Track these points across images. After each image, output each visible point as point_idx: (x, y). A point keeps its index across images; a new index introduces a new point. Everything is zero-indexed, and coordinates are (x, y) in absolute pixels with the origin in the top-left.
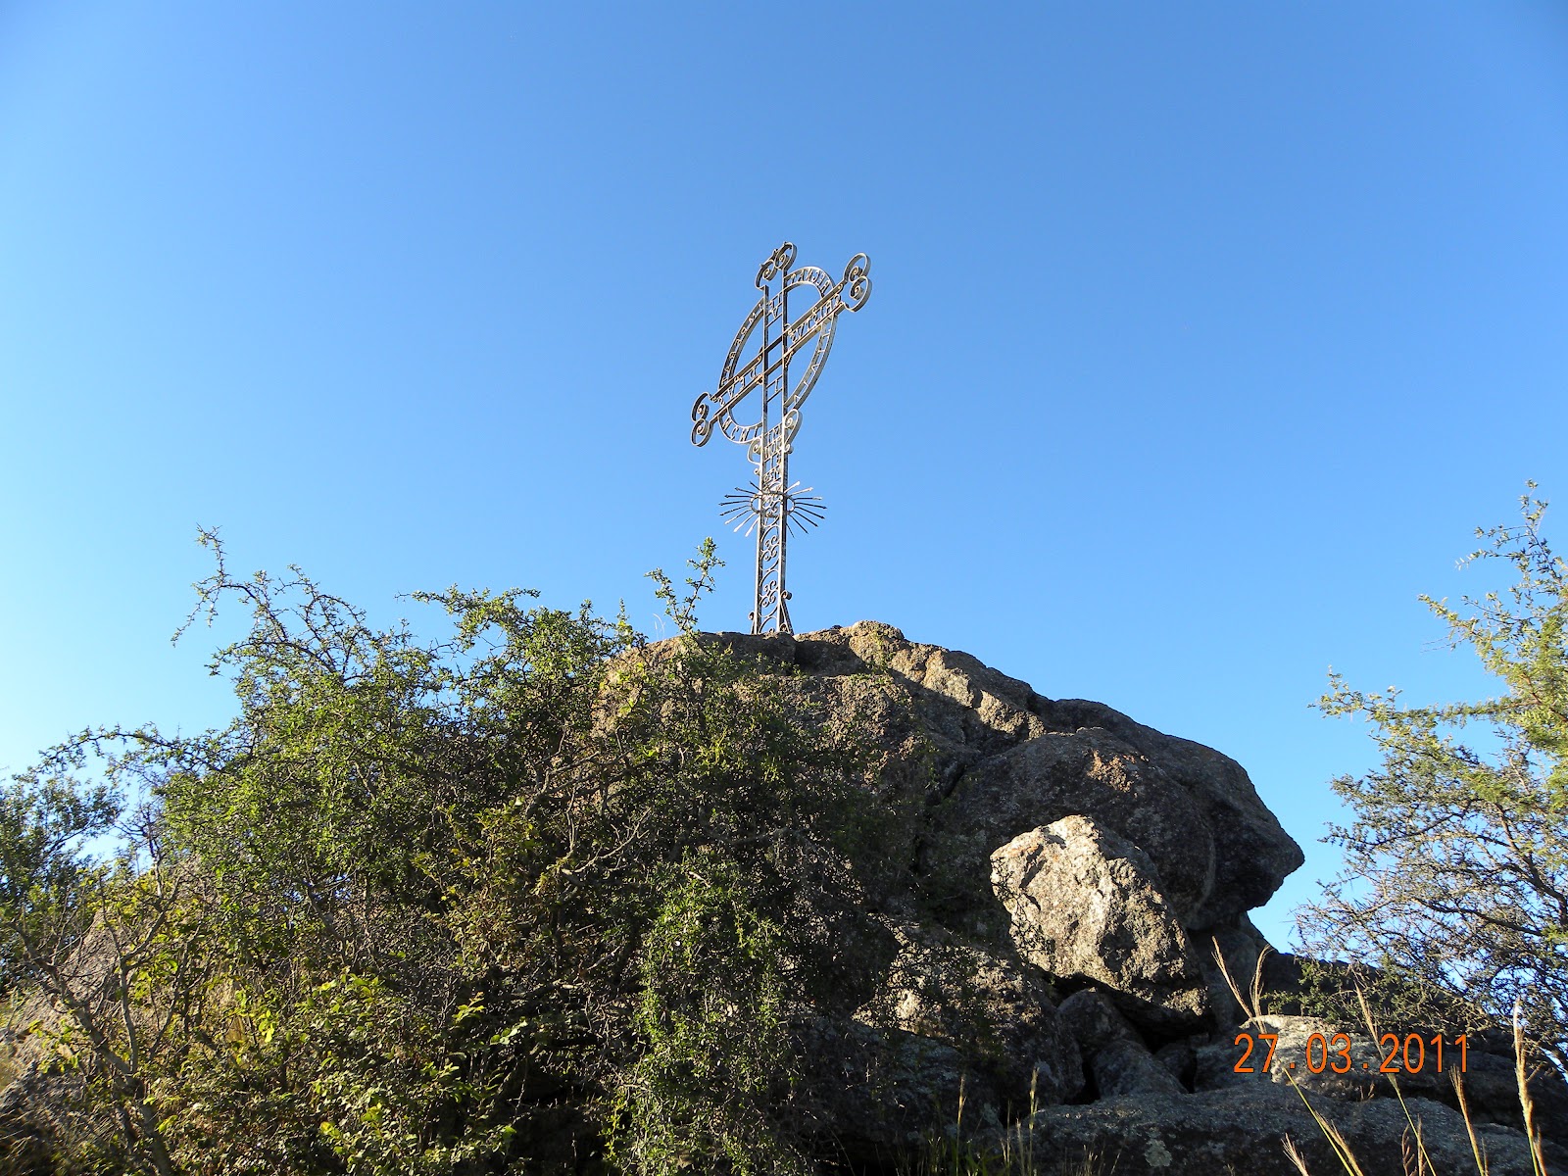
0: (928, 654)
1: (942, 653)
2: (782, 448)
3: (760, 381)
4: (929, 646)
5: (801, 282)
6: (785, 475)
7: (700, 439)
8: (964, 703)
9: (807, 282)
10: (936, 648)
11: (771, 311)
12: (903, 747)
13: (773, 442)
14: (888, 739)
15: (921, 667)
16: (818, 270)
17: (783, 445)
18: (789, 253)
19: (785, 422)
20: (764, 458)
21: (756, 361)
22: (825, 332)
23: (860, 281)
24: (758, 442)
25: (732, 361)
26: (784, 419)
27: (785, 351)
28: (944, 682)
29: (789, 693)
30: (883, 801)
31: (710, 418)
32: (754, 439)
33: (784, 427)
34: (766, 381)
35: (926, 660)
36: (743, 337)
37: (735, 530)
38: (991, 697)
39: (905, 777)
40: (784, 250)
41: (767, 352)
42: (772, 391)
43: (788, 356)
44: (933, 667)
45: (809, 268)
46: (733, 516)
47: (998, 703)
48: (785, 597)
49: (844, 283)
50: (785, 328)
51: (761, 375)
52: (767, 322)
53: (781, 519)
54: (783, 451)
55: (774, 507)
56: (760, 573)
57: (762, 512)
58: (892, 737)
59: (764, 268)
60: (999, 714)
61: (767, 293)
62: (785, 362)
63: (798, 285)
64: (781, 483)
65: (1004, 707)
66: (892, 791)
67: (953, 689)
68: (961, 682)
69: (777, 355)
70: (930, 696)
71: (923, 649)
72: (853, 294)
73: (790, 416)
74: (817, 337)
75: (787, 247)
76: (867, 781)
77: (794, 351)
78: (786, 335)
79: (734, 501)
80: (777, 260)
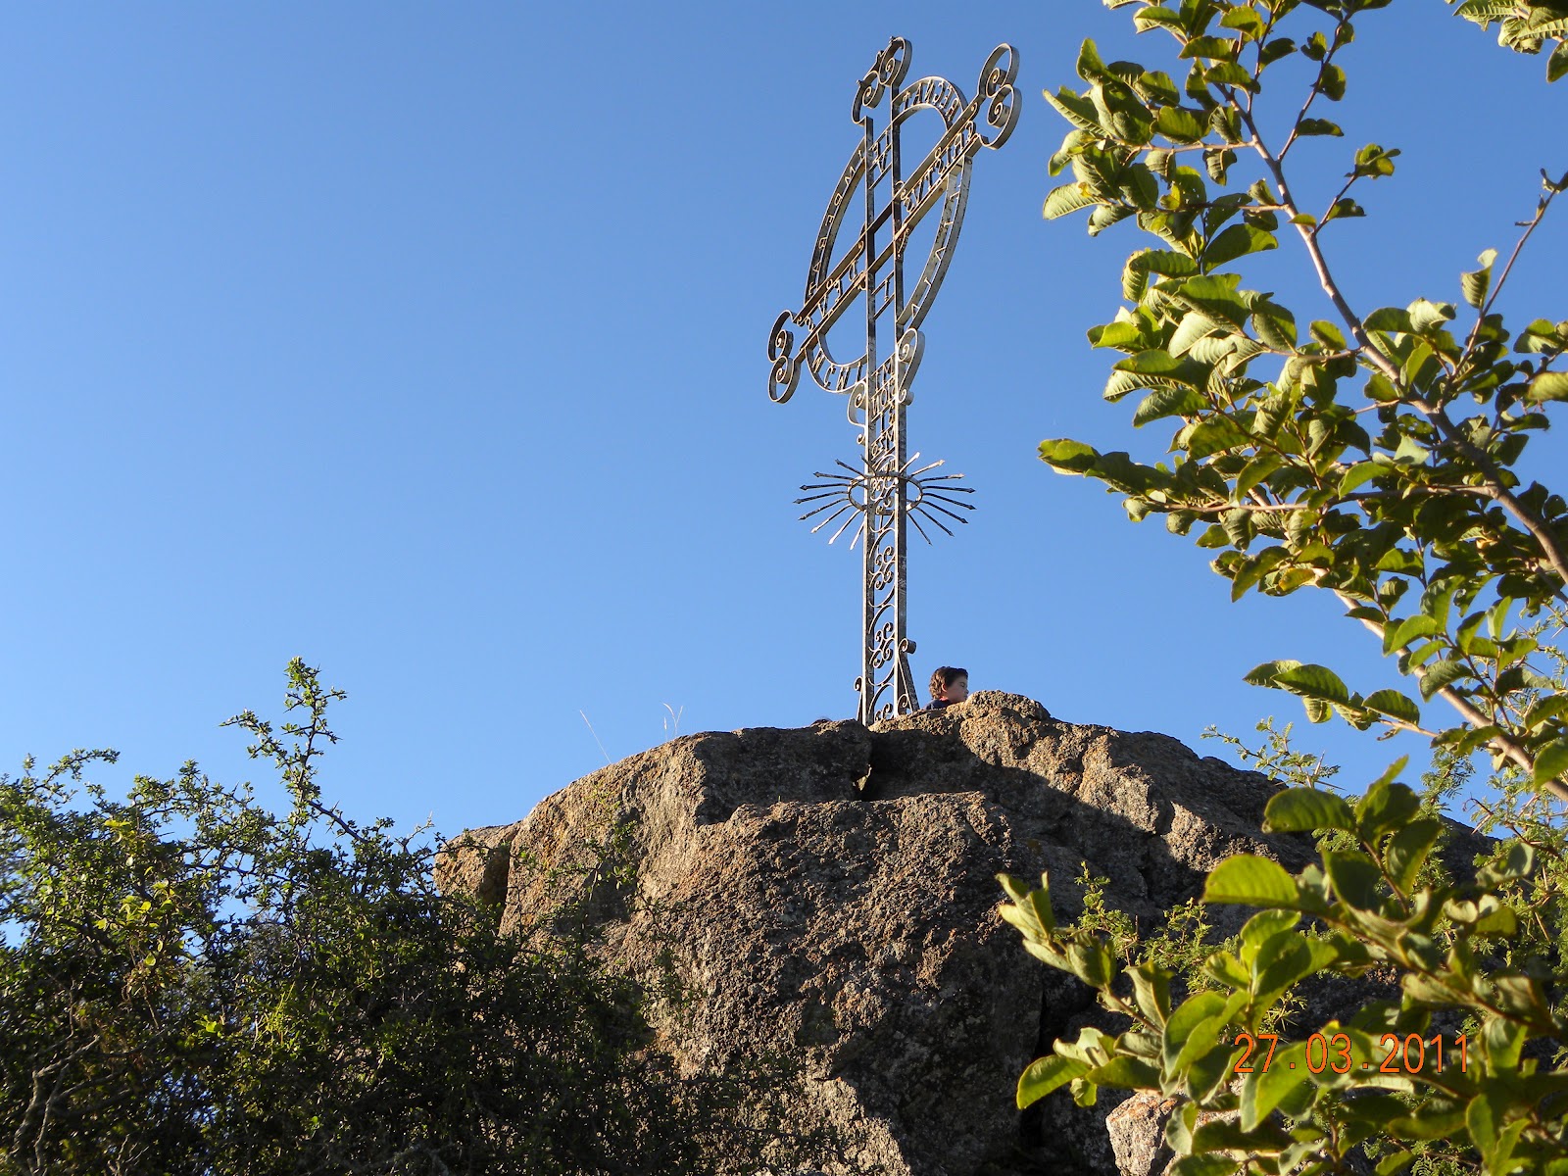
0: (1085, 741)
1: (1111, 739)
2: (896, 397)
3: (863, 283)
4: (1088, 728)
5: (918, 105)
6: (902, 443)
7: (782, 390)
8: (1143, 826)
9: (926, 105)
10: (1100, 731)
11: (876, 161)
12: (985, 920)
13: (883, 387)
14: (962, 906)
15: (1075, 766)
16: (943, 80)
17: (897, 392)
18: (900, 54)
19: (898, 352)
20: (871, 415)
21: (856, 249)
22: (952, 187)
23: (1003, 94)
24: (861, 389)
25: (822, 255)
26: (897, 348)
27: (898, 228)
28: (1109, 791)
29: (813, 833)
30: (950, 1018)
31: (795, 354)
32: (857, 384)
33: (897, 359)
34: (872, 283)
35: (1082, 754)
36: (837, 210)
37: (831, 542)
38: (1188, 814)
39: (987, 974)
40: (892, 51)
41: (872, 232)
42: (881, 299)
43: (901, 236)
44: (1093, 765)
45: (929, 79)
46: (823, 519)
47: (1199, 824)
48: (904, 649)
49: (980, 100)
50: (896, 188)
51: (864, 274)
52: (870, 180)
53: (896, 518)
54: (897, 402)
55: (887, 496)
56: (870, 611)
57: (870, 508)
58: (969, 902)
59: (864, 86)
60: (1200, 843)
61: (870, 130)
62: (898, 247)
63: (914, 111)
64: (895, 457)
65: (1210, 830)
66: (964, 999)
67: (1126, 802)
68: (1137, 789)
69: (887, 236)
70: (1087, 817)
71: (1079, 734)
72: (992, 118)
73: (906, 341)
74: (942, 201)
75: (896, 45)
76: (921, 985)
77: (911, 227)
78: (898, 200)
79: (818, 493)
80: (883, 70)
